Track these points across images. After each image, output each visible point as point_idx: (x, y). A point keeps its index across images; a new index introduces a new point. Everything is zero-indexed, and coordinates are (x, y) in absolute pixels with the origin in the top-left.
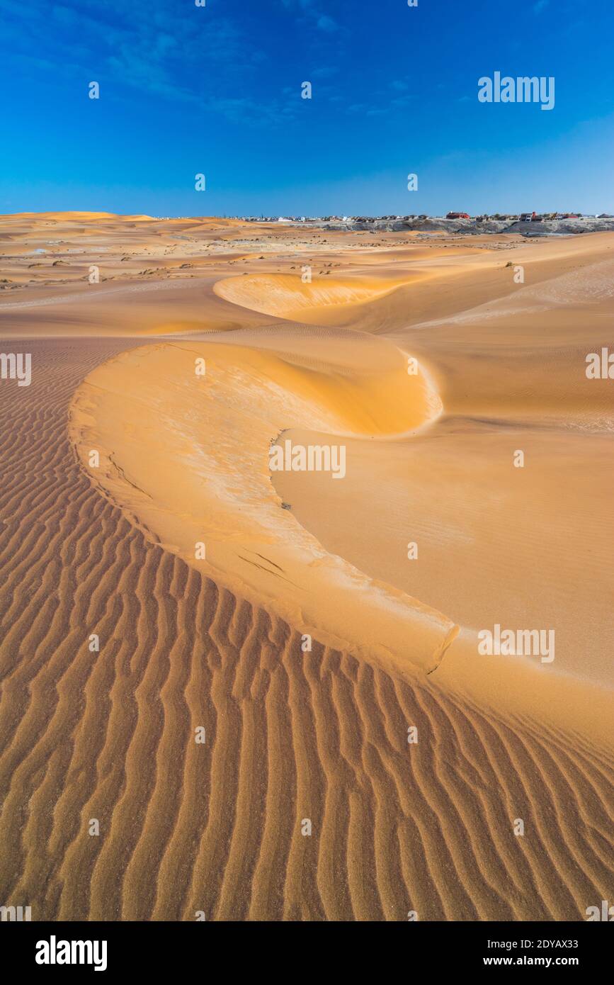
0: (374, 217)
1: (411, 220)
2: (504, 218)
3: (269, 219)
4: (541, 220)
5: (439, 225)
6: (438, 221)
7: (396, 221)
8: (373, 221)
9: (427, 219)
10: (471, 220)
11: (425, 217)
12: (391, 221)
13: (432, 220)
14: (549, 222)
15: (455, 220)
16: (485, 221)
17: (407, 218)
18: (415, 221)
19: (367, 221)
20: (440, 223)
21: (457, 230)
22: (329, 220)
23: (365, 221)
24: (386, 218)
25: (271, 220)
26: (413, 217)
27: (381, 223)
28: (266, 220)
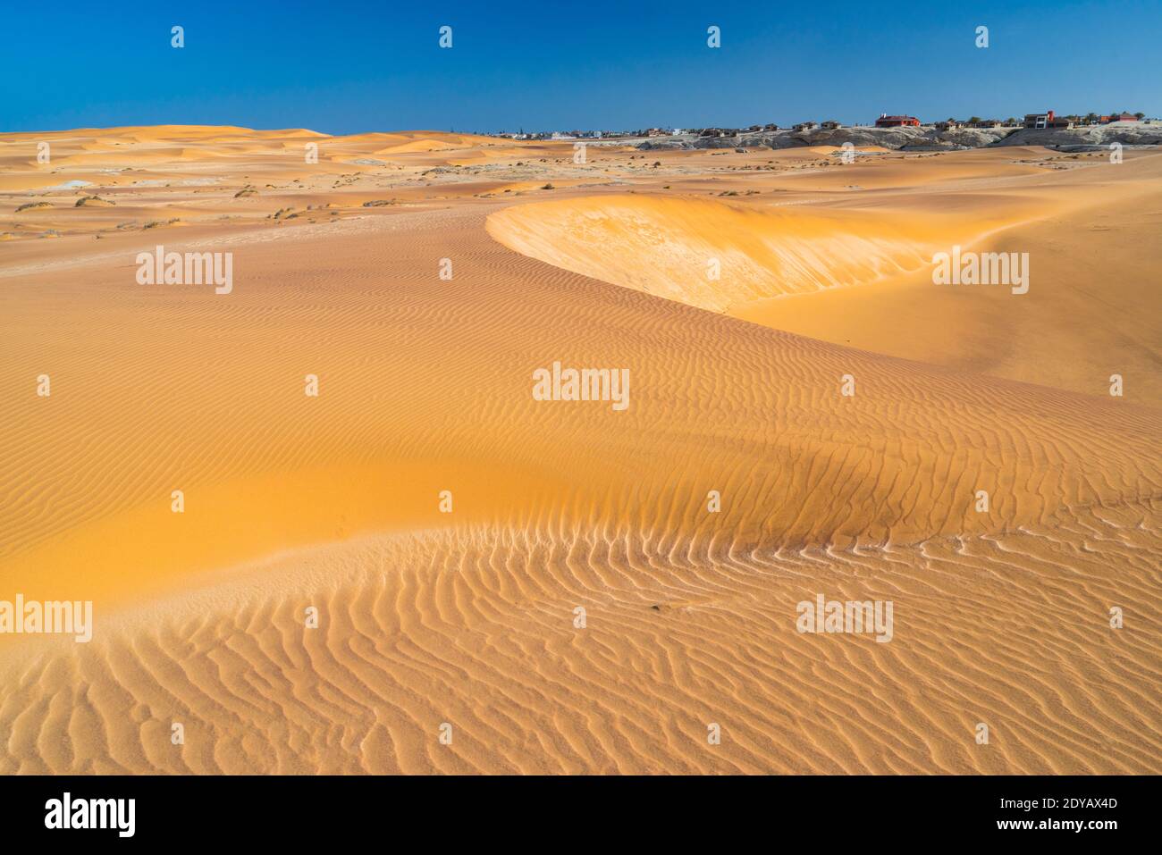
0: (733, 127)
1: (806, 131)
2: (991, 124)
3: (534, 135)
4: (1067, 125)
5: (863, 139)
6: (860, 131)
7: (778, 132)
8: (734, 135)
9: (839, 127)
10: (924, 128)
11: (834, 126)
12: (768, 133)
13: (849, 130)
14: (1082, 129)
15: (892, 130)
16: (952, 129)
17: (800, 128)
18: (816, 133)
19: (722, 135)
20: (864, 135)
21: (898, 146)
22: (646, 135)
23: (718, 134)
24: (758, 129)
25: (538, 138)
26: (810, 126)
27: (749, 136)
28: (529, 137)
